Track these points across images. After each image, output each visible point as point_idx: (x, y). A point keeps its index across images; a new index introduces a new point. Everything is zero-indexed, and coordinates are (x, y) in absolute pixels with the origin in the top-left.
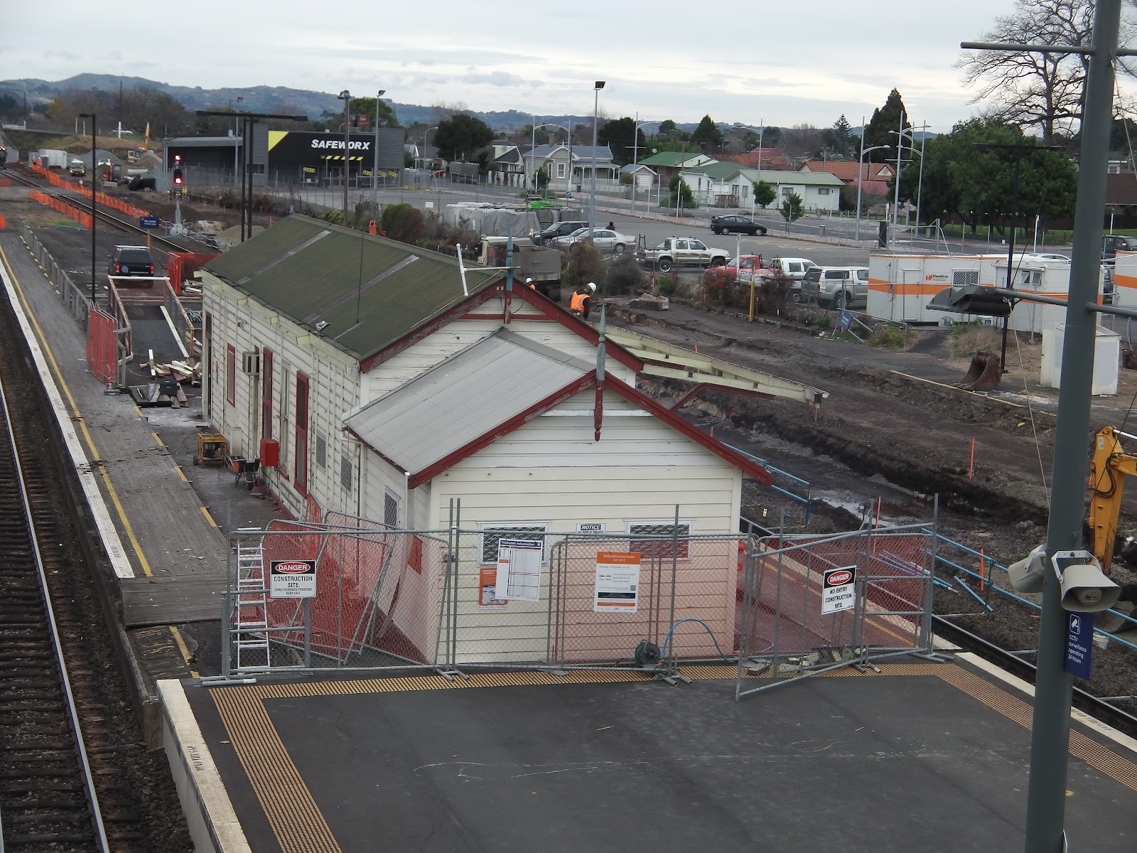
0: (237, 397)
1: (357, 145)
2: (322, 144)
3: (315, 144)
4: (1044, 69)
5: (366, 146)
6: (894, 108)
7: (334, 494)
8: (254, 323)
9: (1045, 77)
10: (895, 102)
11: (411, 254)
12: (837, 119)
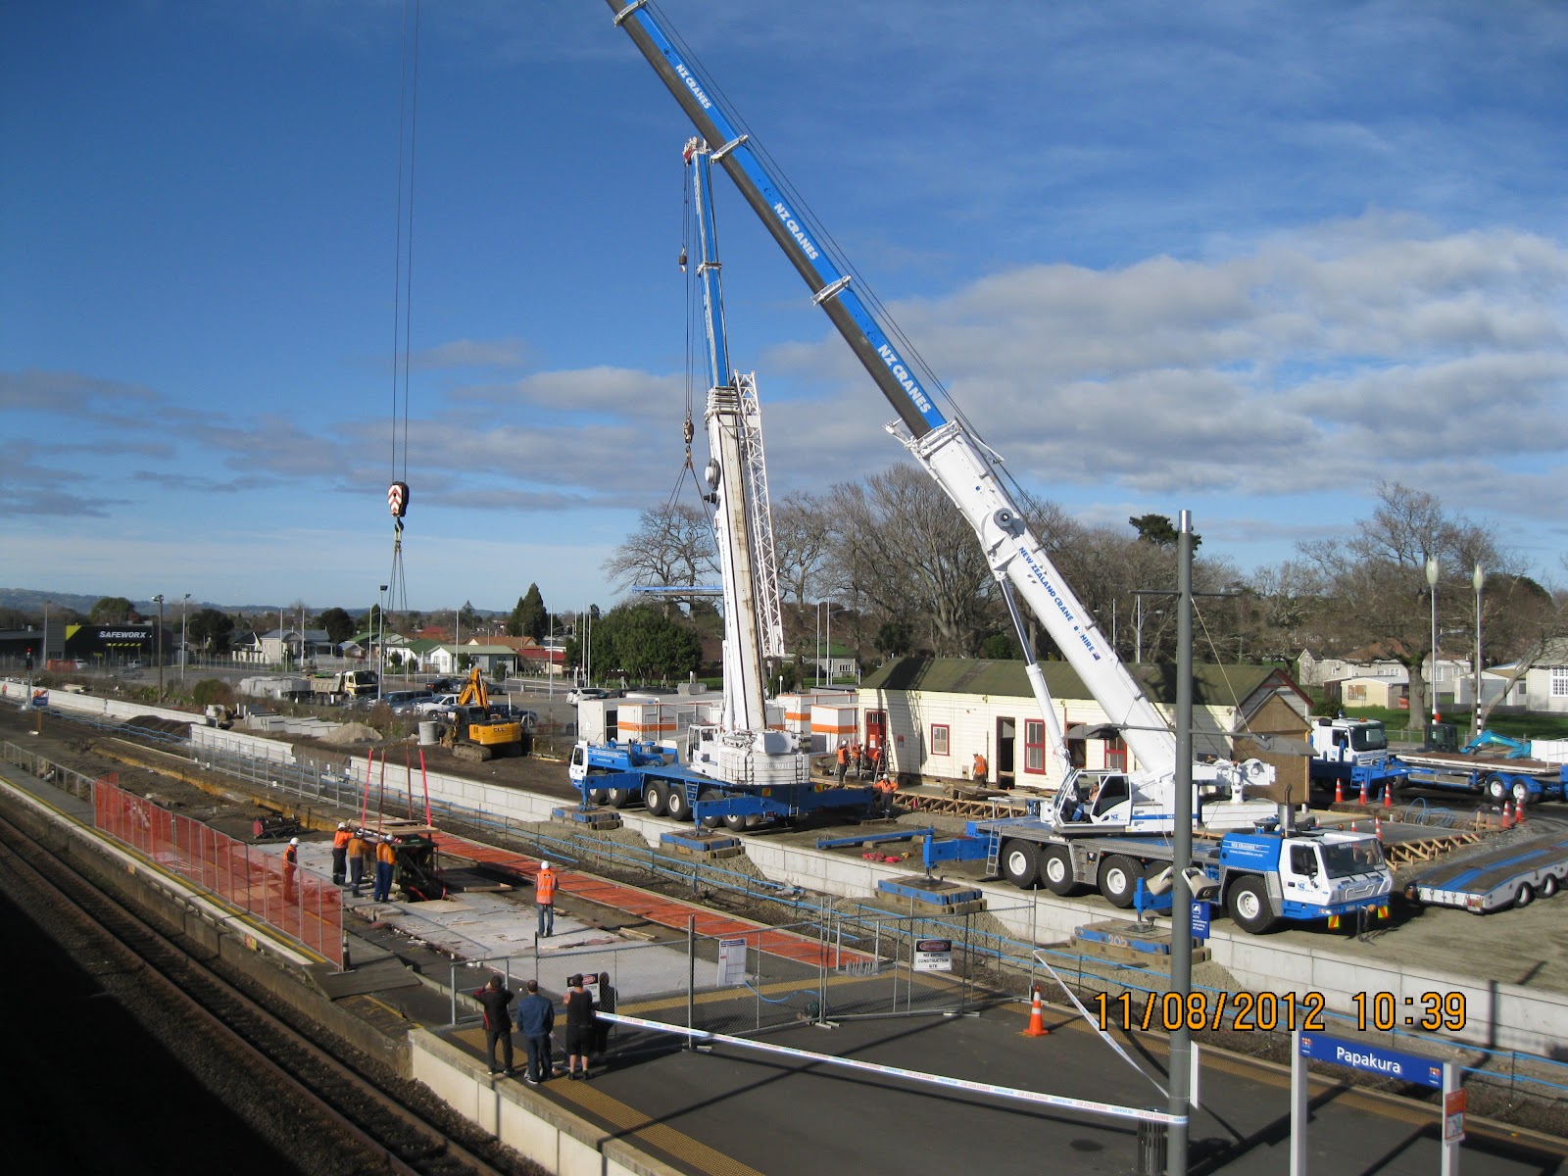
1: (136, 635)
2: (108, 635)
3: (103, 635)
4: (662, 569)
5: (143, 635)
6: (534, 597)
9: (662, 575)
10: (534, 591)
12: (464, 603)
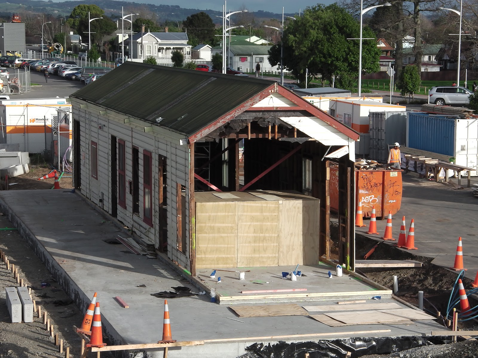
0: (99, 173)
7: (172, 220)
8: (111, 126)
11: (211, 76)
